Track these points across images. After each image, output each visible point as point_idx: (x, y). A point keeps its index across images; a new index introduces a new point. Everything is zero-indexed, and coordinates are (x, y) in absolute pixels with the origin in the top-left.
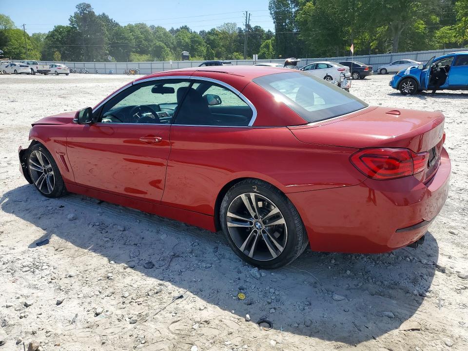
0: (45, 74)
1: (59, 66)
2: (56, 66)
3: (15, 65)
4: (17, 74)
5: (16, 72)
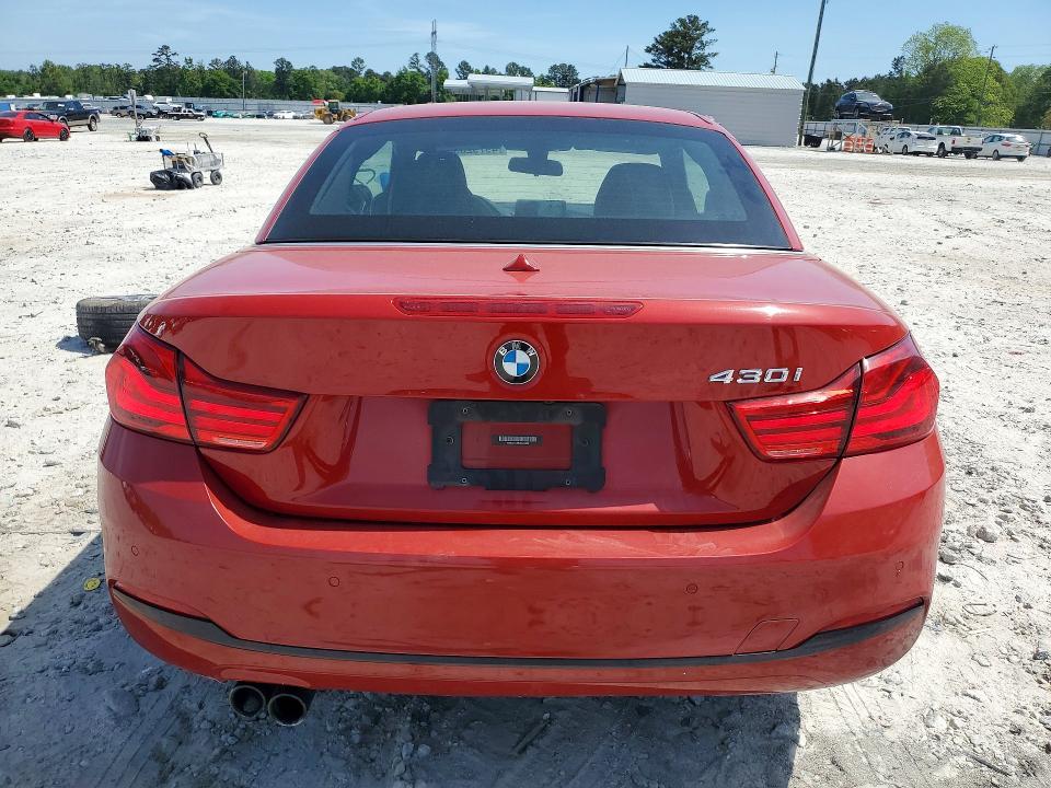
0: (968, 156)
1: (1008, 139)
2: (1001, 138)
3: (909, 135)
4: (908, 153)
5: (905, 152)
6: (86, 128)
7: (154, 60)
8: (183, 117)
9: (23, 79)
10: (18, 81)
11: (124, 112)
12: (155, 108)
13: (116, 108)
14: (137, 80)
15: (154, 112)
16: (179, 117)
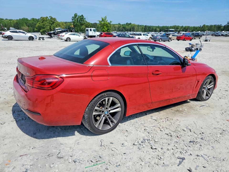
6: (198, 38)
7: (227, 23)
8: (227, 36)
9: (198, 28)
10: (197, 29)
11: (214, 35)
12: (221, 34)
13: (212, 34)
14: (222, 28)
15: (221, 35)
16: (226, 36)
